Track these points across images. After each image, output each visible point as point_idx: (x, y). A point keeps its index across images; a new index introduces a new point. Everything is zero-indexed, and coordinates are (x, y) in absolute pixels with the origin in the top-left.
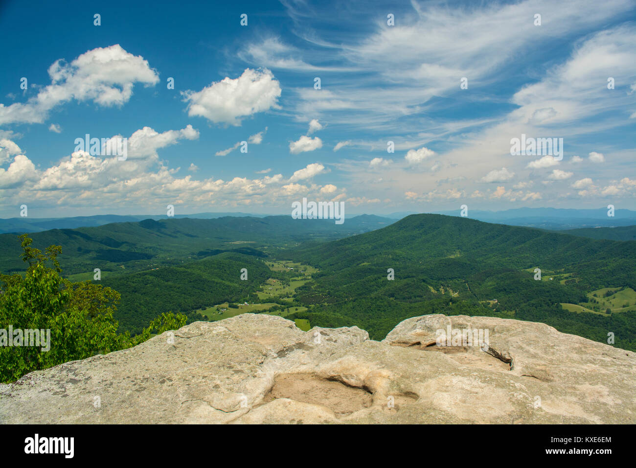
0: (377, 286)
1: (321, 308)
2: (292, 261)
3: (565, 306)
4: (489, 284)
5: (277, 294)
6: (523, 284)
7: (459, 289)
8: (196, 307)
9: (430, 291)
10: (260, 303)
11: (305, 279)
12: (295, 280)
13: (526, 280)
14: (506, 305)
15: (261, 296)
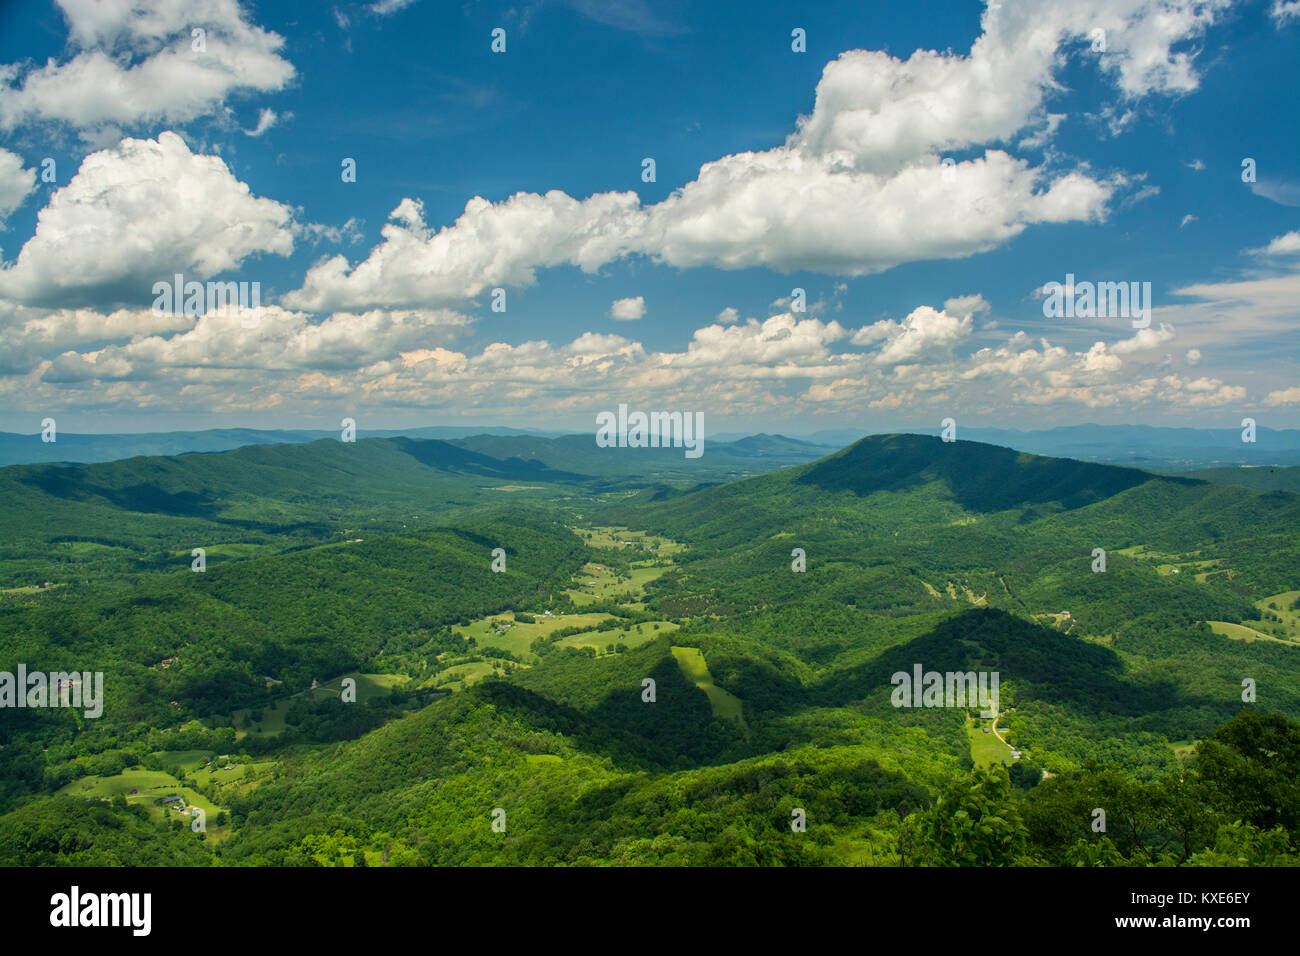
0: (817, 581)
1: (708, 625)
2: (626, 528)
3: (1218, 627)
4: (1048, 580)
5: (608, 593)
6: (1123, 580)
7: (986, 589)
8: (450, 619)
9: (927, 593)
10: (577, 612)
11: (661, 565)
12: (641, 567)
13: (1126, 573)
14: (1090, 624)
15: (577, 598)
